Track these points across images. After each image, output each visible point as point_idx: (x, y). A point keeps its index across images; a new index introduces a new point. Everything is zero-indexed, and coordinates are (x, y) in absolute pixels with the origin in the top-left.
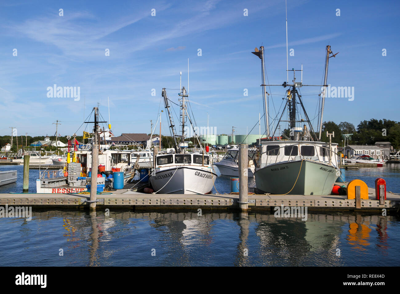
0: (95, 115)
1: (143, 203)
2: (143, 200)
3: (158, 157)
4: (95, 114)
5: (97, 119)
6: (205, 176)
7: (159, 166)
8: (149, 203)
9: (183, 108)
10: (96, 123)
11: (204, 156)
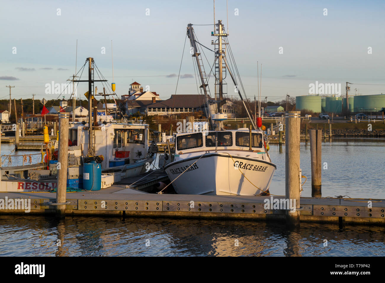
0: (90, 70)
1: (137, 208)
2: (137, 204)
3: (179, 136)
4: (89, 67)
5: (92, 75)
6: (253, 167)
7: (179, 151)
8: (145, 207)
9: (220, 55)
10: (91, 81)
11: (252, 133)
